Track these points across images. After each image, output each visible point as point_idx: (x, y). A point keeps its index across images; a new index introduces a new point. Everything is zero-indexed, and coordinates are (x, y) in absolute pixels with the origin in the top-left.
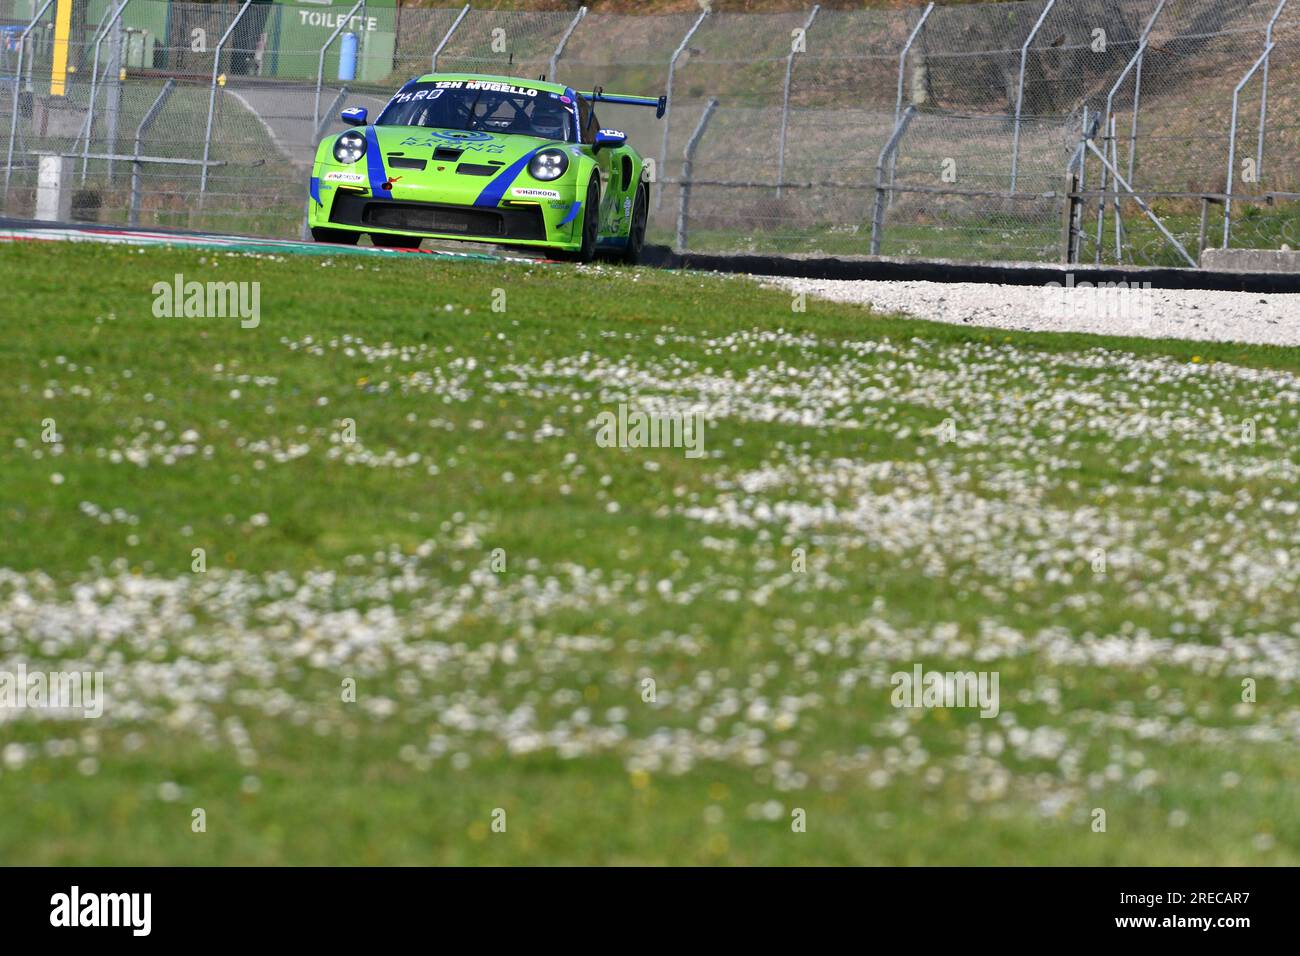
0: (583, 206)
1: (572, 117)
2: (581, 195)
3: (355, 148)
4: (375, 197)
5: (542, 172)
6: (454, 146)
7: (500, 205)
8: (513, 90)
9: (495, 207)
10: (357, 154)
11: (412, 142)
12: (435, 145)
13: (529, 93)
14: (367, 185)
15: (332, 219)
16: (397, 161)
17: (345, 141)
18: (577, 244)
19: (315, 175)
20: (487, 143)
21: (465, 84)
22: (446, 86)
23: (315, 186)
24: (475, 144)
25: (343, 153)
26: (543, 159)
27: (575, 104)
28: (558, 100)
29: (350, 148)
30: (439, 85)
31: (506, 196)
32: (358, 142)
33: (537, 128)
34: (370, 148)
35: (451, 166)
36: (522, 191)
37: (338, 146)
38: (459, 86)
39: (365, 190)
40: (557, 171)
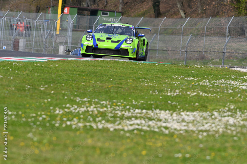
0: (136, 49)
1: (134, 31)
2: (136, 47)
3: (90, 38)
4: (94, 47)
5: (128, 42)
6: (110, 37)
7: (120, 49)
8: (121, 26)
9: (119, 49)
10: (91, 39)
11: (102, 36)
12: (106, 37)
13: (125, 26)
14: (93, 45)
15: (86, 52)
16: (99, 40)
17: (88, 36)
18: (135, 57)
19: (82, 43)
20: (117, 37)
21: (112, 25)
22: (108, 25)
23: (82, 45)
24: (114, 37)
25: (88, 39)
26: (128, 40)
27: (134, 29)
28: (131, 28)
29: (89, 37)
30: (106, 25)
31: (121, 47)
32: (91, 36)
33: (126, 33)
34: (93, 37)
35: (110, 41)
36: (124, 46)
37: (87, 37)
38: (111, 25)
39: (92, 46)
40: (131, 42)
